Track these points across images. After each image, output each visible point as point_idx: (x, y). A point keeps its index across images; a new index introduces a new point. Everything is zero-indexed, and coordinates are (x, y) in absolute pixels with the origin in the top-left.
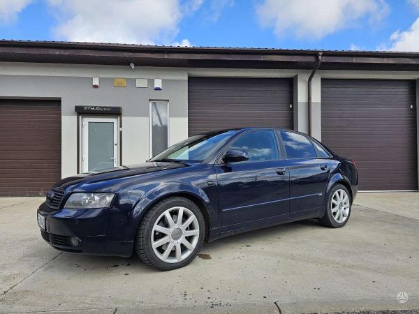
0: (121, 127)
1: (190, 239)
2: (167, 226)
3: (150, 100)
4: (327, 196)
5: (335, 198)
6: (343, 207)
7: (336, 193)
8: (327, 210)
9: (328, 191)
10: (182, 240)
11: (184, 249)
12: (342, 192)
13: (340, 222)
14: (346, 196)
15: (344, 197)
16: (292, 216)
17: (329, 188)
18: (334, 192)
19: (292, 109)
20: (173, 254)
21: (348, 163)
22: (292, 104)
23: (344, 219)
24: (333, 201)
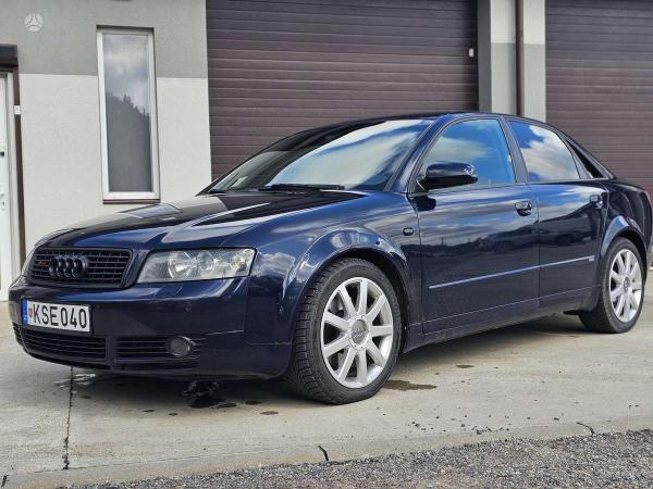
0: (17, 102)
1: (377, 340)
2: (341, 314)
3: (99, 27)
4: (603, 264)
5: (616, 269)
6: (630, 289)
7: (618, 256)
8: (601, 294)
9: (603, 254)
10: (367, 343)
11: (370, 361)
12: (629, 254)
13: (624, 319)
14: (636, 265)
15: (632, 266)
16: (542, 304)
17: (606, 245)
18: (615, 254)
19: (474, 61)
20: (353, 373)
23: (634, 312)
24: (612, 273)
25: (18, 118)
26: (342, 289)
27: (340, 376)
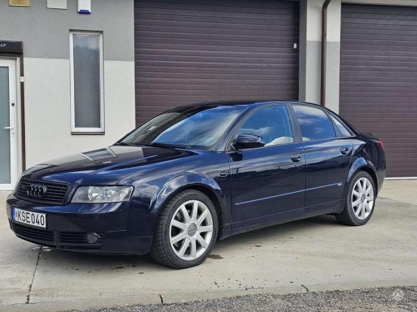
1: (203, 235)
3: (71, 30)
4: (348, 186)
5: (357, 188)
6: (366, 201)
7: (358, 182)
8: (346, 204)
9: (348, 180)
10: (197, 236)
11: (198, 246)
12: (365, 180)
13: (361, 218)
14: (370, 186)
15: (367, 187)
16: (306, 211)
17: (350, 175)
18: (356, 180)
19: (297, 51)
20: (188, 251)
21: (375, 144)
22: (298, 42)
23: (367, 214)
24: (354, 192)
25: (22, 84)
26: (183, 207)
27: (180, 254)
